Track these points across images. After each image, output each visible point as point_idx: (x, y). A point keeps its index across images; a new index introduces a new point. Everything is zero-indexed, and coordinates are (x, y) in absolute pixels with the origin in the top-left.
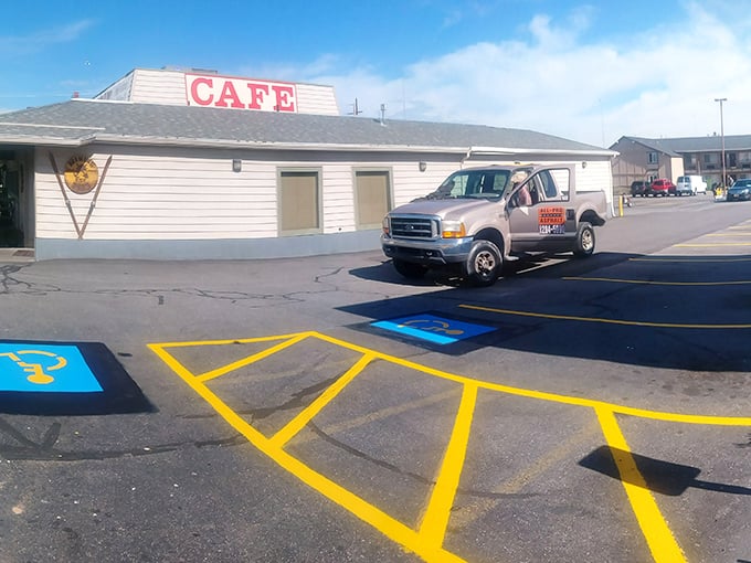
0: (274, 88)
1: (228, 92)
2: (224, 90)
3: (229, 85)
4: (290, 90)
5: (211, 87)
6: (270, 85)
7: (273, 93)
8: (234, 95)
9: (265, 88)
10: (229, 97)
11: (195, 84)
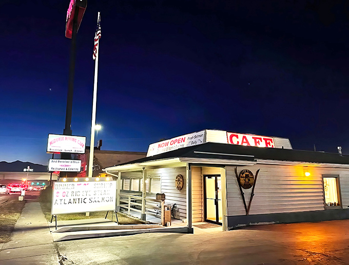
0: (264, 139)
1: (245, 141)
2: (243, 139)
3: (244, 137)
4: (271, 140)
5: (238, 138)
6: (262, 137)
7: (264, 141)
8: (247, 142)
9: (260, 139)
10: (245, 142)
11: (231, 137)
